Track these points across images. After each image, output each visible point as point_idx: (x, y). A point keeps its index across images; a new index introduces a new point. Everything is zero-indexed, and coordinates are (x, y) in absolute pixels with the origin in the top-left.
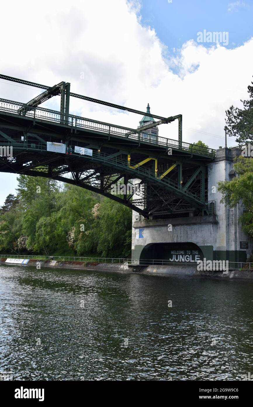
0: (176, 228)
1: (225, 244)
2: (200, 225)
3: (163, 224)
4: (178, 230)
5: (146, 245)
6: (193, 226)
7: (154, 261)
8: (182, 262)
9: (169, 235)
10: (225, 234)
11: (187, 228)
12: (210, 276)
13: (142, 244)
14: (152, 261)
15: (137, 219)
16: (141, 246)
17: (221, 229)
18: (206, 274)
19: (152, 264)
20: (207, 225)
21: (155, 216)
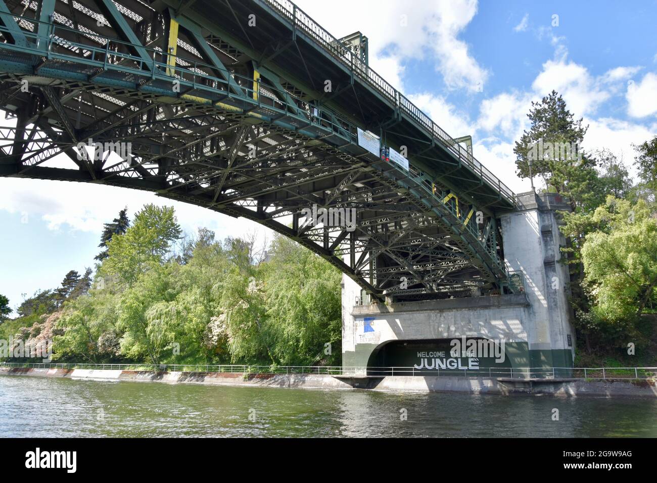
0: (444, 314)
1: (548, 339)
2: (498, 310)
3: (418, 308)
4: (450, 317)
5: (380, 343)
6: (482, 311)
7: (394, 369)
8: (441, 369)
9: (430, 326)
10: (547, 323)
11: (471, 314)
12: (527, 392)
13: (372, 342)
14: (391, 369)
15: (357, 302)
16: (370, 345)
17: (536, 315)
18: (517, 389)
19: (390, 374)
20: (512, 309)
21: (397, 296)
